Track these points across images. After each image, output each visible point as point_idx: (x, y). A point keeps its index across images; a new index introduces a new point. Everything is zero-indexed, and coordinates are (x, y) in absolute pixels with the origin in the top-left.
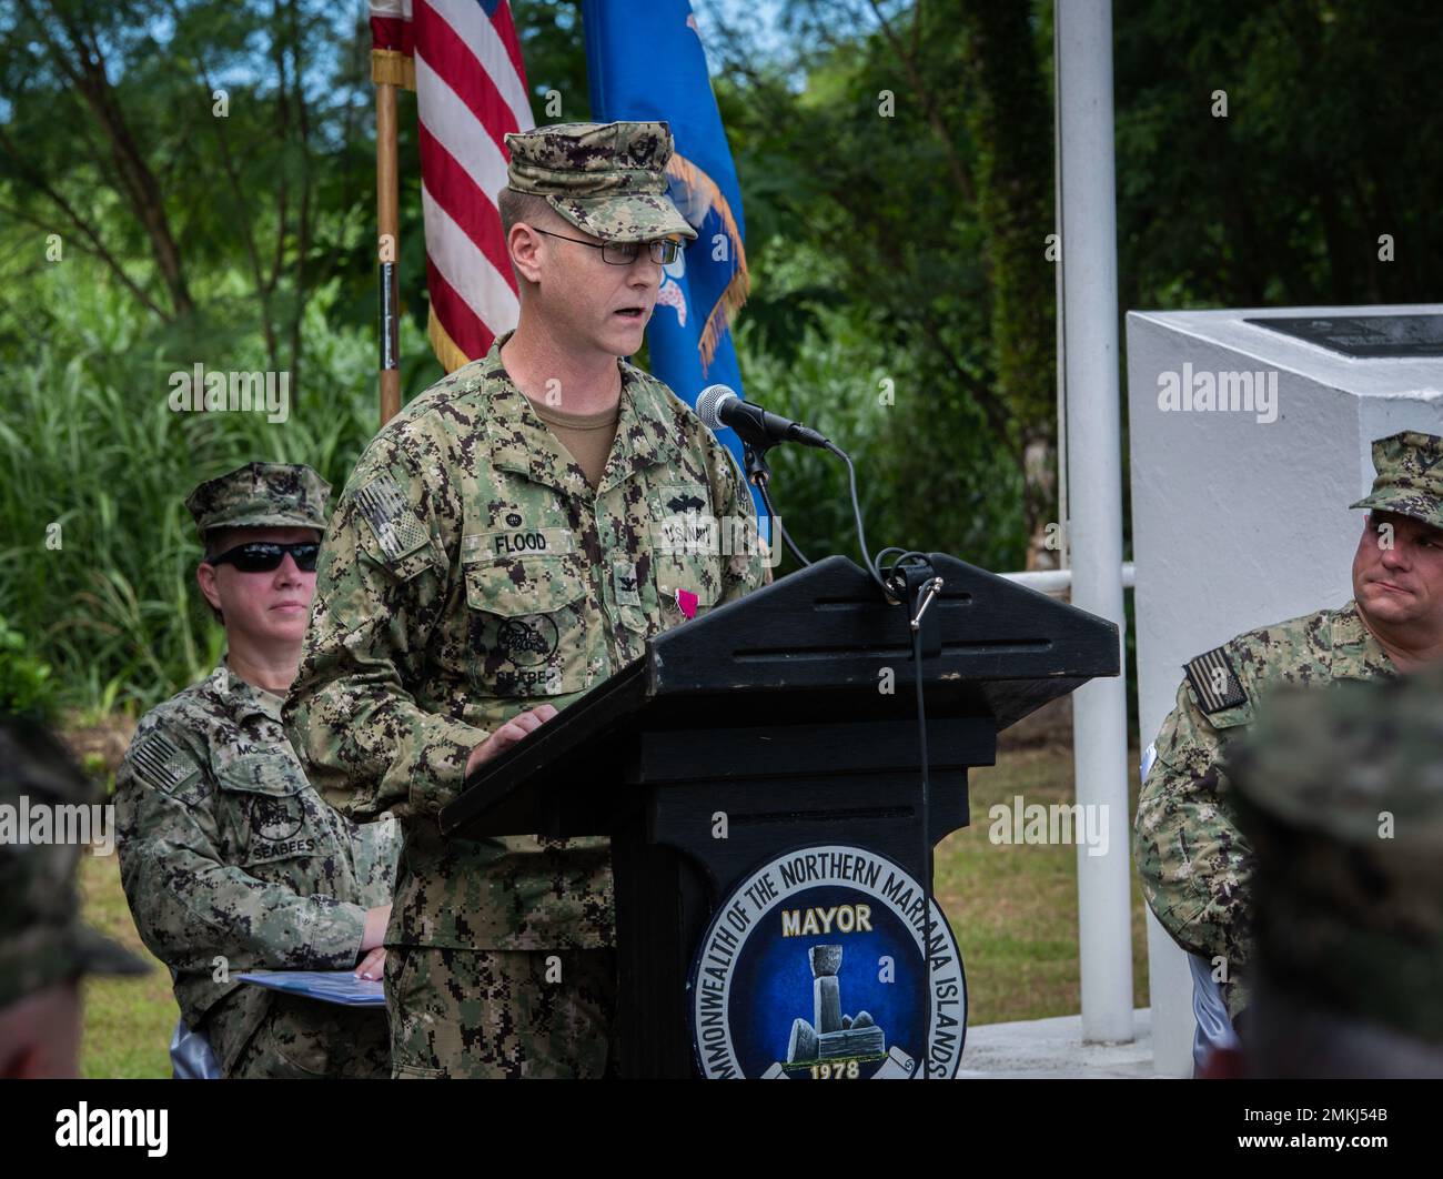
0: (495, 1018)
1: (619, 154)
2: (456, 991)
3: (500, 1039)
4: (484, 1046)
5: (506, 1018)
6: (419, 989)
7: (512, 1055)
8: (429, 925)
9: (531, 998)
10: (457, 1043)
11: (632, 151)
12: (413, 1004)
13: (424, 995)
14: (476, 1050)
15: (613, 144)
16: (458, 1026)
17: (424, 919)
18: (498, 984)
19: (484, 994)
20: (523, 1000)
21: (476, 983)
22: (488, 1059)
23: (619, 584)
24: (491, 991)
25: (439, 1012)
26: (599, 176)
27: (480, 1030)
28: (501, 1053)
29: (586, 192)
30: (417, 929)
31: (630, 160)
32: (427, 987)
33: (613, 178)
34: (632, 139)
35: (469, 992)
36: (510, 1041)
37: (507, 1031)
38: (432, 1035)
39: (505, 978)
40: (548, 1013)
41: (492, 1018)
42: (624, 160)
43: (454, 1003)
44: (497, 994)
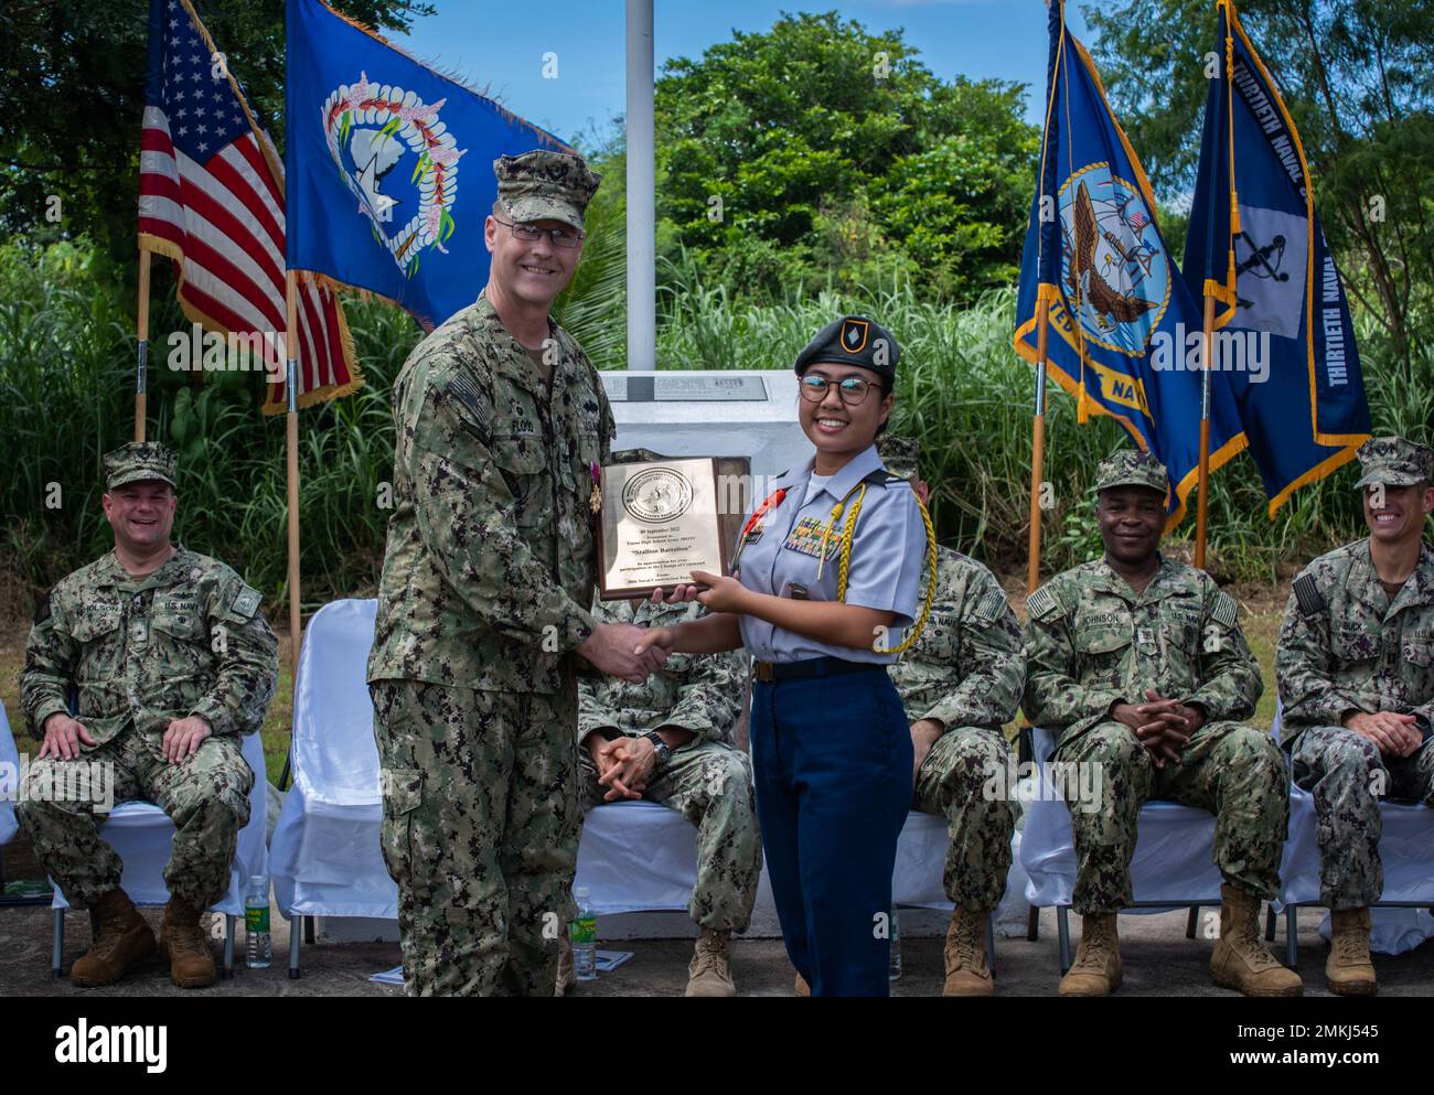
0: (454, 735)
1: (539, 171)
2: (428, 719)
3: (458, 748)
4: (448, 754)
5: (461, 735)
6: (403, 719)
7: (466, 759)
8: (424, 668)
9: (475, 721)
10: (431, 753)
11: (549, 171)
12: (399, 729)
13: (406, 723)
14: (443, 756)
15: (534, 164)
16: (430, 742)
17: (421, 663)
18: (455, 713)
19: (447, 720)
20: (470, 723)
21: (440, 714)
22: (452, 762)
23: (561, 458)
24: (451, 718)
25: (417, 733)
26: (523, 183)
27: (445, 744)
28: (459, 758)
29: (516, 194)
30: (416, 670)
31: (547, 177)
32: (409, 717)
33: (531, 185)
34: (549, 163)
35: (437, 720)
36: (464, 749)
37: (462, 743)
38: (413, 748)
39: (459, 709)
40: (484, 731)
41: (452, 734)
42: (543, 176)
43: (426, 726)
44: (455, 720)
